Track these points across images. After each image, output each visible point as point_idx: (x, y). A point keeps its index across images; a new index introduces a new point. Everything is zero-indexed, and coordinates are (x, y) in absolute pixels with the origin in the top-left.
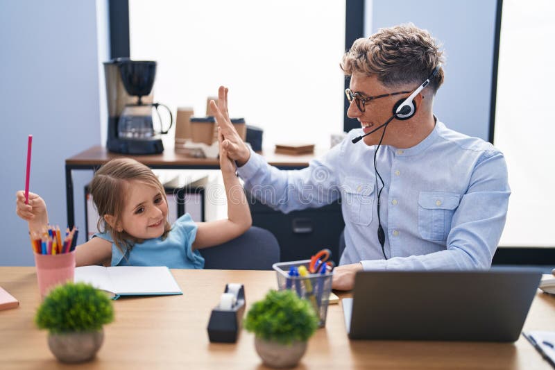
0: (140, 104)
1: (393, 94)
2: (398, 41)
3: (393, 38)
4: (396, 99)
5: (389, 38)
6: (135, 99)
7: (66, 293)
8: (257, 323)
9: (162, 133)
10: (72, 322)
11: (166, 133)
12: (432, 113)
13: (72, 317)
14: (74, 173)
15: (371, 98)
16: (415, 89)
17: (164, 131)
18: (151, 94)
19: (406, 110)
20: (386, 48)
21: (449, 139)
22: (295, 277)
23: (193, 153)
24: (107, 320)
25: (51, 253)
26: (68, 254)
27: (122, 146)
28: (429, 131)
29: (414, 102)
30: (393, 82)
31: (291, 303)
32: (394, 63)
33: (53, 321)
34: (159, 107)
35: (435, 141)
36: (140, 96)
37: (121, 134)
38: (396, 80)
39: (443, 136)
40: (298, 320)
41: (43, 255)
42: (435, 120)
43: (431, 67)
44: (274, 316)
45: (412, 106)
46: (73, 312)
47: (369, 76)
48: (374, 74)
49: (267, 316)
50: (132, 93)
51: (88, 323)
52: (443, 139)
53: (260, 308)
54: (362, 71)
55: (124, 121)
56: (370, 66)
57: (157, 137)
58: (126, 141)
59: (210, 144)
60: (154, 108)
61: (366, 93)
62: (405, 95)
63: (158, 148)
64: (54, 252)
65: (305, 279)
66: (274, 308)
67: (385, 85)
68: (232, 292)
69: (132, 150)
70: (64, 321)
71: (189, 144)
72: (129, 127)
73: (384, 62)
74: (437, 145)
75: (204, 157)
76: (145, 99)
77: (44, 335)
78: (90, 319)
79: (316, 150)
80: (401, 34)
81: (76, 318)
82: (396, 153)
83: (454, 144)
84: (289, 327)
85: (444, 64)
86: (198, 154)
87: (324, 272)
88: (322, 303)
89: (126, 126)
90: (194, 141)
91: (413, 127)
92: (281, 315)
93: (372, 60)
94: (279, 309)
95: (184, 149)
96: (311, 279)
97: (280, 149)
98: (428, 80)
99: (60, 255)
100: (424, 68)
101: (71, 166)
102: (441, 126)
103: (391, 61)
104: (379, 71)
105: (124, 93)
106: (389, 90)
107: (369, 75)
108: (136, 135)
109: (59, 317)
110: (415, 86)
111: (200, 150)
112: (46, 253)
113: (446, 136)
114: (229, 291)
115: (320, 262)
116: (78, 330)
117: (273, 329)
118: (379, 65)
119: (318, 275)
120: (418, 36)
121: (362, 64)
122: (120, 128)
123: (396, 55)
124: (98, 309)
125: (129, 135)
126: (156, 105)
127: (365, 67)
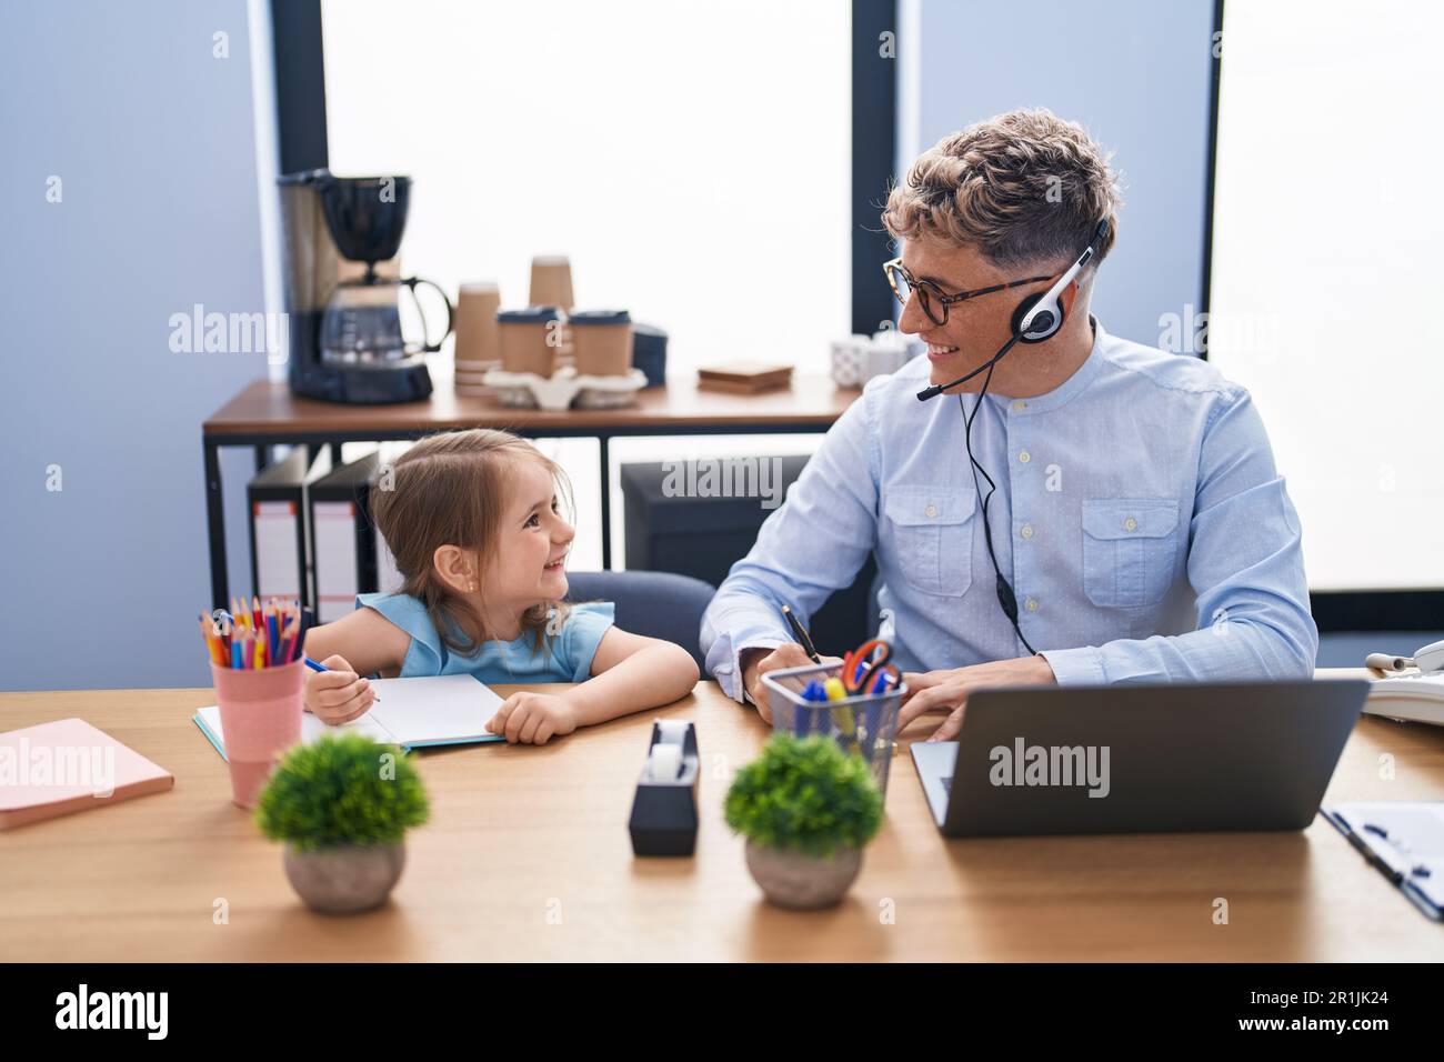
0: (370, 280)
1: (1013, 285)
2: (1025, 159)
3: (1011, 150)
4: (1019, 295)
5: (1000, 149)
6: (358, 270)
7: (325, 761)
8: (753, 812)
9: (428, 349)
10: (346, 825)
11: (437, 349)
12: (1089, 312)
13: (346, 814)
14: (223, 454)
15: (965, 296)
16: (1063, 271)
17: (433, 343)
18: (396, 257)
19: (1043, 320)
20: (999, 177)
21: (1127, 365)
22: (817, 705)
23: (507, 397)
24: (417, 816)
25: (251, 666)
26: (289, 666)
27: (330, 384)
28: (1085, 354)
29: (1059, 302)
30: (1014, 257)
31: (829, 765)
32: (1019, 214)
33: (307, 823)
34: (418, 287)
35: (1100, 374)
36: (371, 262)
37: (327, 355)
38: (1020, 253)
39: (1112, 358)
40: (846, 804)
41: (236, 671)
42: (1093, 323)
43: (1098, 218)
44: (794, 794)
45: (1055, 310)
46: (347, 802)
47: (959, 247)
48: (971, 241)
49: (779, 796)
50: (351, 255)
51: (381, 825)
52: (1114, 367)
53: (759, 780)
54: (946, 235)
55: (334, 323)
56: (962, 222)
57: (416, 360)
58: (343, 372)
59: (547, 376)
60: (405, 289)
61: (951, 280)
62: (1039, 285)
63: (417, 386)
64: (258, 662)
65: (840, 707)
66: (792, 777)
67: (997, 264)
68: (670, 741)
69: (356, 394)
70: (329, 824)
71: (496, 378)
72: (348, 339)
73: (994, 211)
74: (1104, 381)
75: (536, 407)
76: (382, 269)
77: (275, 854)
78: (384, 815)
79: (797, 381)
80: (1030, 140)
81: (356, 814)
82: (1009, 410)
83: (1140, 377)
84: (828, 819)
85: (1118, 203)
86: (520, 399)
87: (880, 688)
88: (877, 754)
89: (341, 333)
90: (507, 368)
91: (1052, 353)
92: (808, 792)
93: (968, 209)
94: (803, 780)
95: (480, 384)
96: (854, 705)
97: (712, 381)
98: (1090, 249)
99: (271, 670)
100: (1083, 219)
101: (216, 437)
102: (1105, 340)
103: (1010, 209)
104: (982, 233)
105: (331, 252)
106: (1005, 276)
107: (961, 244)
108: (367, 357)
109: (319, 813)
110: (1063, 262)
111: (526, 389)
112: (241, 666)
113: (1119, 360)
114: (664, 737)
115: (867, 666)
116: (361, 841)
117: (794, 825)
118: (983, 220)
119: (868, 696)
120: (1067, 144)
121: (944, 218)
122: (324, 341)
123: (1020, 193)
124: (400, 798)
125: (350, 357)
126: (412, 283)
127: (952, 225)
